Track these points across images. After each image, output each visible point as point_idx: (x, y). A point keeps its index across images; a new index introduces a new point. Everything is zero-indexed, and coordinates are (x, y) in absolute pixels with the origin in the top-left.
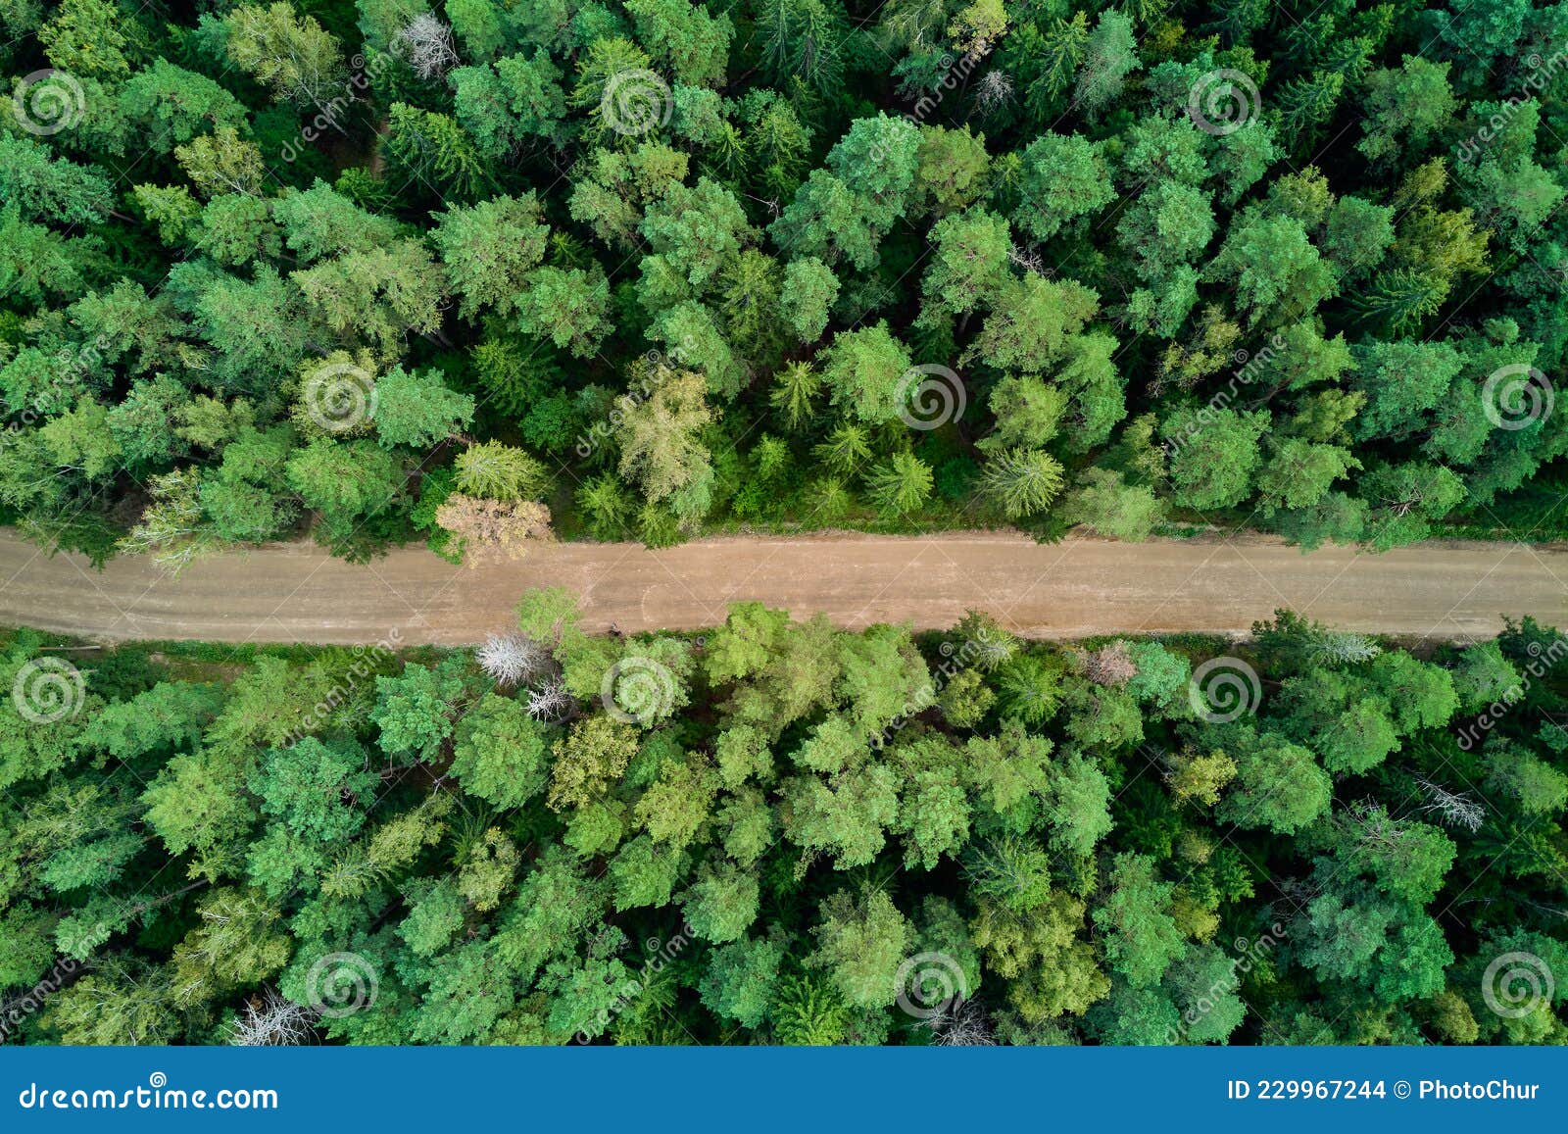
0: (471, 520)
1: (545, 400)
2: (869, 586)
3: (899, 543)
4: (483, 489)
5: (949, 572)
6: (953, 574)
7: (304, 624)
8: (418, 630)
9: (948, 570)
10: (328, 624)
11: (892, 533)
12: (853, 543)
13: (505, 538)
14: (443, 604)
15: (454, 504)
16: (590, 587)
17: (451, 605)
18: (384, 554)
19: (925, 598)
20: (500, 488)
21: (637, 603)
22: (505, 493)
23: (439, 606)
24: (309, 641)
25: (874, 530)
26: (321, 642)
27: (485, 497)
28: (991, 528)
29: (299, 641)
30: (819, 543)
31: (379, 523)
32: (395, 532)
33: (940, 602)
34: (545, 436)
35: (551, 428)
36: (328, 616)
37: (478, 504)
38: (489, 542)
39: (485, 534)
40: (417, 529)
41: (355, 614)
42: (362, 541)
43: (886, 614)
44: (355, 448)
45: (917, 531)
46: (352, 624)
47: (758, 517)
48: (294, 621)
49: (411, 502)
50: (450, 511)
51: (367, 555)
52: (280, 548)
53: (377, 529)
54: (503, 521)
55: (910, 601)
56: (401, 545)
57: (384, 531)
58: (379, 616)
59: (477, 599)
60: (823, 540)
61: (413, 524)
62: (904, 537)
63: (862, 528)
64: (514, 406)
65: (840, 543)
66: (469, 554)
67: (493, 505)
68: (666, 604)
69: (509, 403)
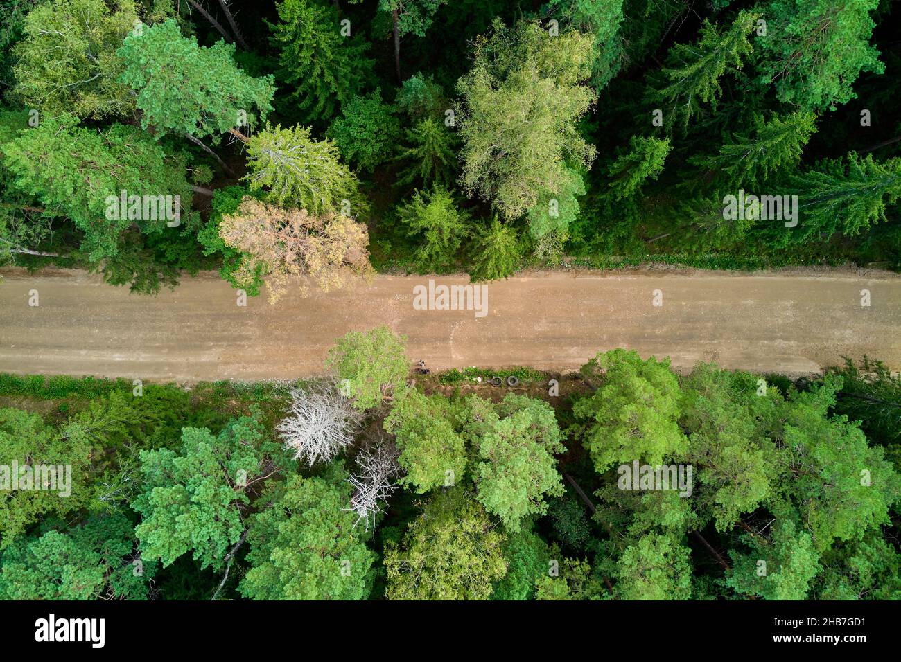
0: (270, 236)
1: (358, 100)
2: (698, 325)
3: (731, 280)
4: (286, 193)
5: (785, 313)
6: (789, 313)
7: (94, 357)
8: (215, 365)
9: (785, 309)
10: (118, 357)
11: (724, 269)
12: (682, 278)
13: (316, 264)
14: (241, 338)
15: (248, 213)
16: (396, 321)
17: (248, 338)
18: (175, 283)
19: (758, 338)
20: (309, 193)
21: (445, 339)
22: (316, 202)
23: (235, 339)
24: (98, 374)
25: (703, 264)
26: (112, 375)
27: (289, 204)
28: (829, 263)
29: (89, 374)
30: (642, 278)
31: (162, 246)
32: (183, 258)
33: (777, 343)
34: (357, 145)
35: (365, 135)
36: (119, 348)
37: (280, 215)
38: (295, 268)
39: (290, 257)
40: (206, 254)
41: (146, 347)
42: (146, 266)
43: (715, 355)
44: (112, 135)
45: (752, 266)
46: (144, 357)
47: (586, 249)
48: (83, 352)
49: (198, 221)
50: (239, 221)
51: (154, 284)
52: (68, 275)
53: (160, 255)
54: (312, 240)
55: (743, 343)
56: (192, 272)
57: (170, 256)
58: (171, 349)
59: (277, 332)
60: (646, 274)
61: (202, 248)
62: (737, 273)
63: (690, 262)
64: (322, 102)
65: (667, 278)
66: (268, 284)
67: (299, 218)
68: (475, 341)
69: (315, 101)
